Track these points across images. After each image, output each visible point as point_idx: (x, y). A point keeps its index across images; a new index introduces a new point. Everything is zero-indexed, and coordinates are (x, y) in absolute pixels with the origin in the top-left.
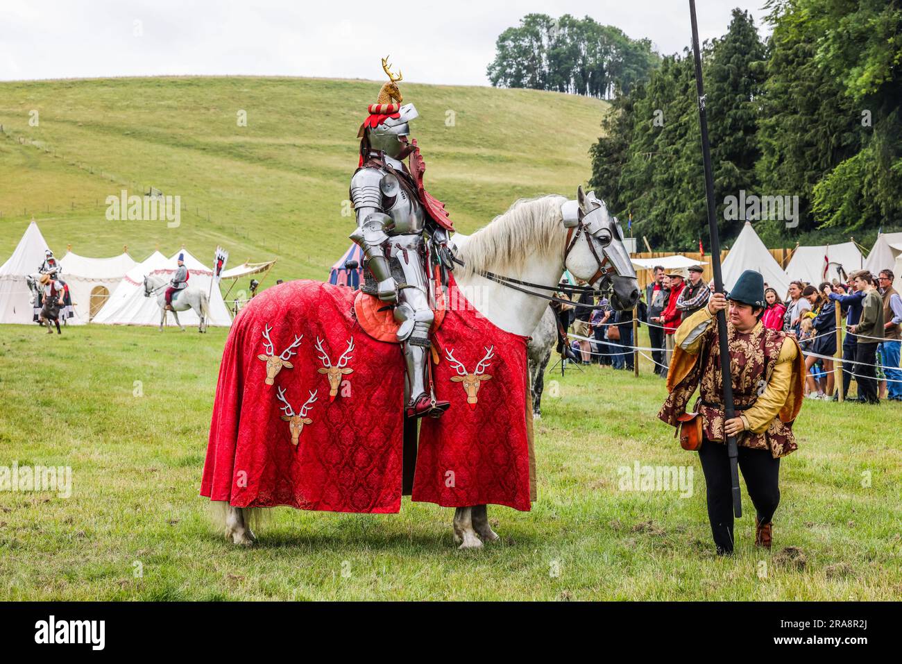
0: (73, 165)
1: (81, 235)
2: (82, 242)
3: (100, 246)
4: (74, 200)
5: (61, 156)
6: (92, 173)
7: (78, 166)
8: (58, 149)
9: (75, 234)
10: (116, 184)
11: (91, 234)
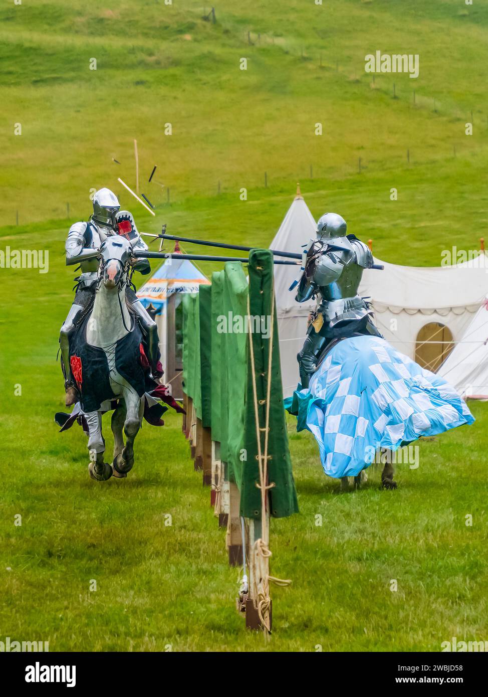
0: (357, 82)
1: (378, 224)
2: (381, 238)
3: (417, 245)
4: (361, 154)
5: (334, 66)
6: (395, 98)
7: (368, 85)
8: (324, 52)
9: (365, 221)
10: (445, 119)
11: (399, 221)
